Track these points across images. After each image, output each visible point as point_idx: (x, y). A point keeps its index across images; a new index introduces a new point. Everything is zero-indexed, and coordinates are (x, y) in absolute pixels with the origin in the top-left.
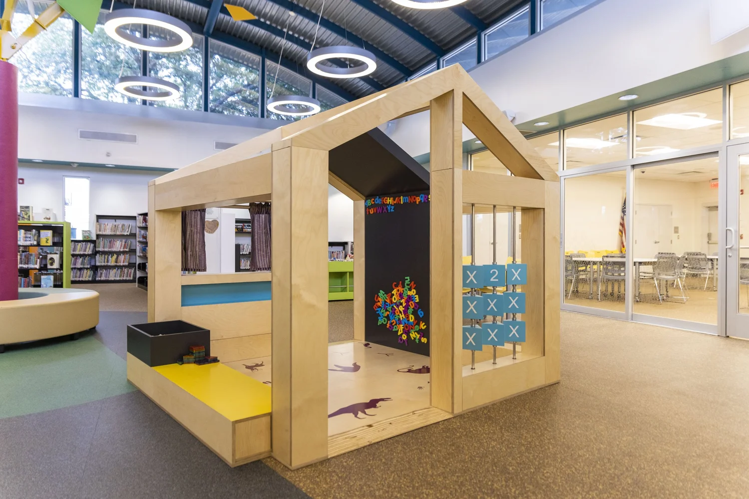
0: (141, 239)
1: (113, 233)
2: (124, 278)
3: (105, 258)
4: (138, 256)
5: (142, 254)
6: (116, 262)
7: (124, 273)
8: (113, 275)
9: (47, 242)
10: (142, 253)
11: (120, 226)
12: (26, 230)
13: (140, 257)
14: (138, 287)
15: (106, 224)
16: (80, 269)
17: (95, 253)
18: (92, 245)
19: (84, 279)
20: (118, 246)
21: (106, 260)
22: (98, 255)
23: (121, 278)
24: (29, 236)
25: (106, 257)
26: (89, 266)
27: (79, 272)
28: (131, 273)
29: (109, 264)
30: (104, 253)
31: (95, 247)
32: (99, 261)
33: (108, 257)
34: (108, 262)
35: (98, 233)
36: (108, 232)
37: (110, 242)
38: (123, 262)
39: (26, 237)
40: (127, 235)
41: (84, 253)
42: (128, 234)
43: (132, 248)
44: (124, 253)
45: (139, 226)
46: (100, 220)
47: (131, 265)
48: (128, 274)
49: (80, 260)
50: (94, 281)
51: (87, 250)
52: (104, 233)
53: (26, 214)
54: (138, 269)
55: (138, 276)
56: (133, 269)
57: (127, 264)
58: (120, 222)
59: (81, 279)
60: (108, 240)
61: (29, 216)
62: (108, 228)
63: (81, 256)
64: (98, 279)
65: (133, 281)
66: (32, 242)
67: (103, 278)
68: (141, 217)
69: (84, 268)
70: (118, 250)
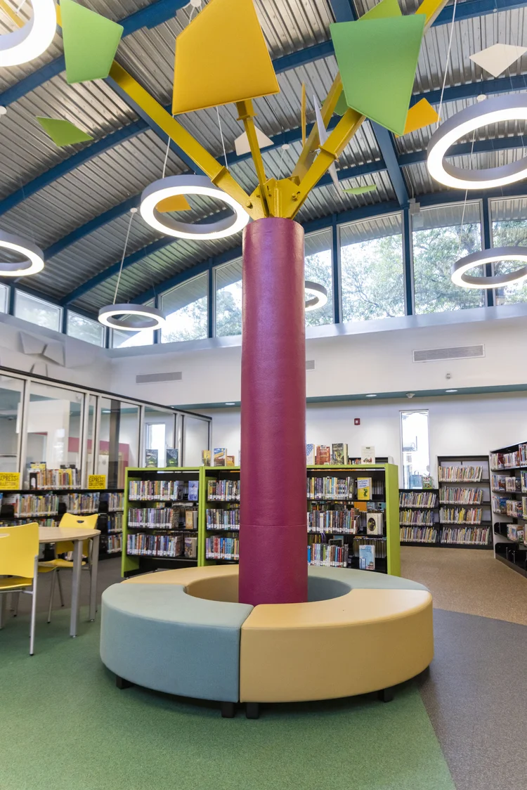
0: (497, 488)
1: (458, 480)
2: (477, 542)
3: (450, 513)
4: (495, 513)
5: (500, 511)
6: (465, 519)
7: (476, 535)
8: (462, 537)
9: (365, 495)
10: (500, 509)
11: (468, 470)
12: (340, 478)
13: (496, 513)
14: (496, 558)
15: (450, 468)
16: (422, 527)
17: (439, 506)
18: (434, 496)
19: (426, 541)
20: (466, 497)
21: (452, 517)
22: (442, 509)
23: (473, 542)
24: (342, 486)
25: (452, 511)
26: (431, 524)
27: (420, 532)
28: (485, 535)
29: (456, 522)
30: (449, 506)
31: (438, 498)
32: (444, 516)
33: (454, 513)
34: (454, 518)
35: (441, 480)
36: (453, 479)
37: (456, 491)
38: (474, 520)
39: (340, 488)
40: (477, 482)
41: (426, 506)
42: (479, 480)
43: (485, 500)
44: (474, 506)
45: (493, 468)
46: (442, 463)
47: (485, 524)
48: (482, 537)
49: (421, 516)
50: (438, 544)
51: (429, 502)
52: (448, 480)
53: (339, 456)
54: (495, 531)
55: (495, 542)
56: (488, 530)
57: (479, 522)
58: (467, 465)
59: (423, 540)
60: (453, 489)
61: (343, 458)
62: (453, 472)
63: (422, 510)
64: (442, 541)
65: (489, 547)
66: (347, 495)
67: (449, 541)
68: (496, 456)
69: (426, 527)
70: (467, 503)
